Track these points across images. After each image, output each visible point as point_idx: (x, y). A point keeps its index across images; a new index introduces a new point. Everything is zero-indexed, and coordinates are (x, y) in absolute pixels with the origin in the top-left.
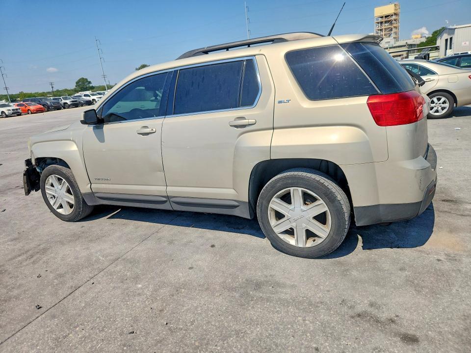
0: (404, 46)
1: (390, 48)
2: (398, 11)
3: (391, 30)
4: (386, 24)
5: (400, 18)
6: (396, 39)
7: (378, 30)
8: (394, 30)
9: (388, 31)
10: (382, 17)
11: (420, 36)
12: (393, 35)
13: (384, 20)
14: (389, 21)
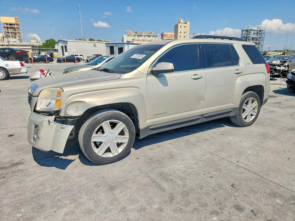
0: (29, 46)
1: (19, 46)
2: (18, 23)
3: (16, 34)
4: (11, 30)
5: (20, 27)
6: (21, 40)
7: (6, 32)
8: (17, 35)
9: (13, 34)
10: (7, 24)
11: (36, 41)
12: (18, 38)
13: (9, 26)
14: (13, 28)
